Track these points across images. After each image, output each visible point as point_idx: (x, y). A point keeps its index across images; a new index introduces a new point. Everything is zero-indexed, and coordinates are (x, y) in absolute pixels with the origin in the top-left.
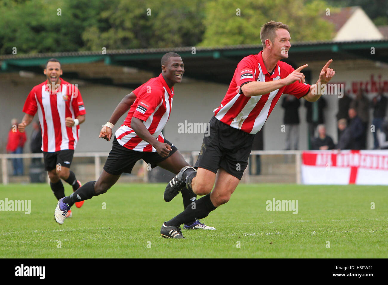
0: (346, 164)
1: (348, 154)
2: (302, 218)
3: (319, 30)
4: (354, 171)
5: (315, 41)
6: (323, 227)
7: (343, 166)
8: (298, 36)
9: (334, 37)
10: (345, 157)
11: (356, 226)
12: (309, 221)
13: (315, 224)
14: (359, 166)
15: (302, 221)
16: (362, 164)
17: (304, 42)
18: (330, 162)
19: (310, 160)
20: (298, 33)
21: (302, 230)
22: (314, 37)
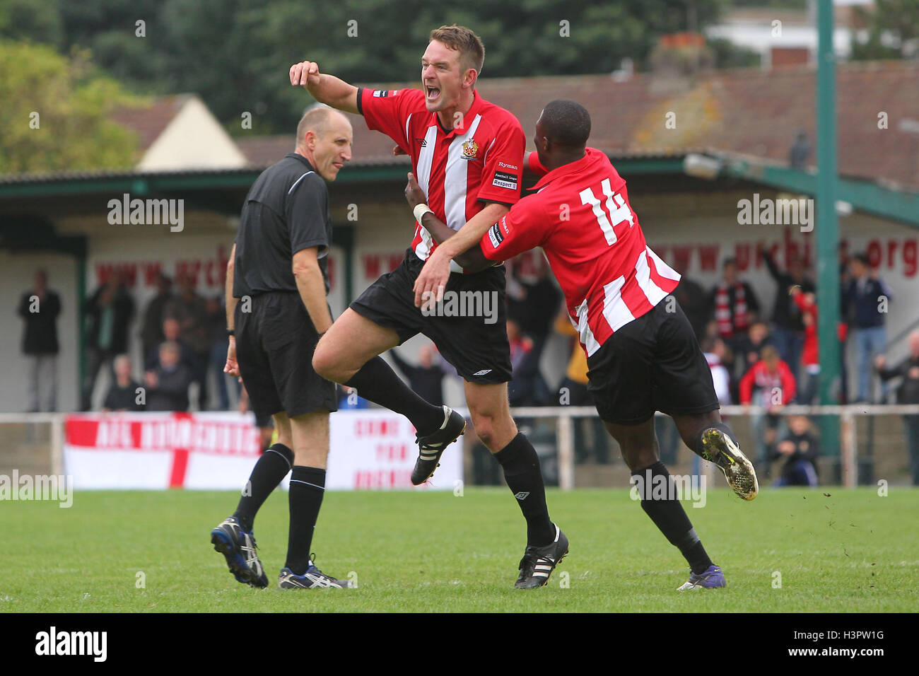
0: (162, 442)
1: (166, 423)
2: (59, 565)
3: (106, 144)
4: (181, 459)
5: (93, 171)
6: (106, 583)
7: (155, 448)
8: (59, 160)
9: (138, 161)
10: (162, 428)
11: (181, 582)
12: (76, 571)
13: (89, 576)
14: (192, 448)
15: (61, 571)
16: (199, 442)
17: (74, 171)
18: (127, 439)
19: (83, 435)
20: (58, 151)
21: (59, 592)
22: (94, 160)
